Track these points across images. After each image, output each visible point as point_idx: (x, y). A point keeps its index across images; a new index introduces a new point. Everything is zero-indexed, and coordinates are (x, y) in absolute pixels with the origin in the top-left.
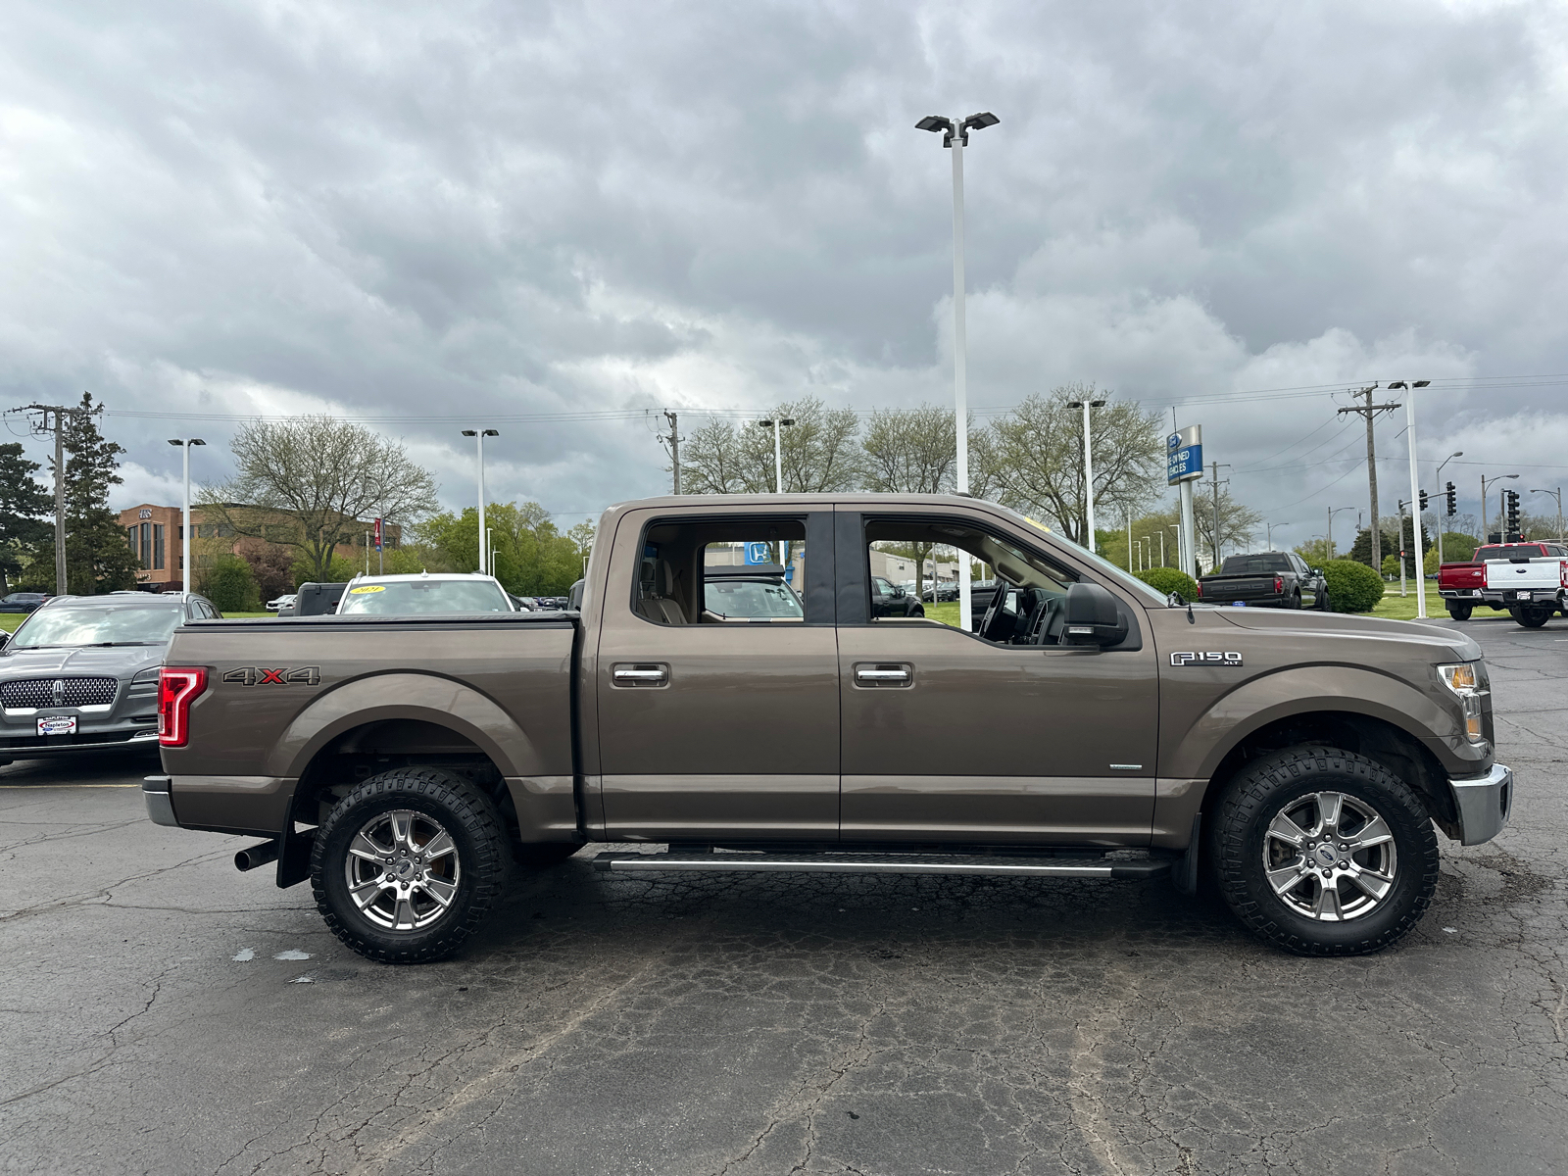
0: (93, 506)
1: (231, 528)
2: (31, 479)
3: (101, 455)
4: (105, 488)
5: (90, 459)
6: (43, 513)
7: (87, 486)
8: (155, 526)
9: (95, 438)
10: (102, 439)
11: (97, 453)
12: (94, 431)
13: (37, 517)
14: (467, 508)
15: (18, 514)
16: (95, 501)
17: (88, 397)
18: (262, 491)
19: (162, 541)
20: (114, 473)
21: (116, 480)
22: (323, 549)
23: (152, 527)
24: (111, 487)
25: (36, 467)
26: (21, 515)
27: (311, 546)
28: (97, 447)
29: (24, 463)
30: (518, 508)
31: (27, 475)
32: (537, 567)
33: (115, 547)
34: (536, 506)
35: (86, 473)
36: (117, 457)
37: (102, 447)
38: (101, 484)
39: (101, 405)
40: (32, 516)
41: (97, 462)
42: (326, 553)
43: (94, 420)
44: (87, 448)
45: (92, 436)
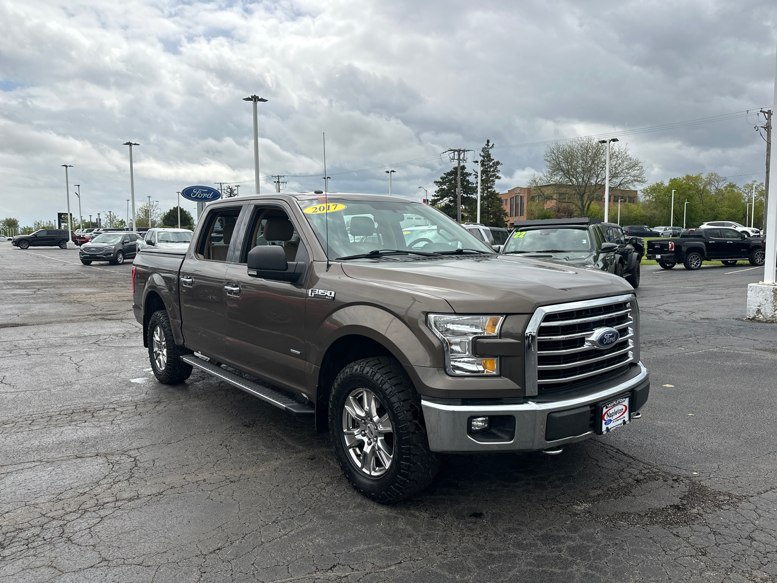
0: (489, 190)
1: (543, 196)
2: (468, 180)
3: (493, 167)
4: (494, 181)
5: (489, 169)
6: (472, 194)
7: (487, 181)
8: (521, 197)
9: (490, 160)
10: (493, 160)
11: (491, 166)
12: (490, 157)
13: (471, 196)
14: (673, 179)
15: (464, 195)
16: (490, 187)
17: (488, 141)
18: (557, 178)
19: (523, 203)
20: (498, 175)
21: (498, 178)
22: (585, 205)
23: (520, 197)
24: (497, 181)
25: (470, 174)
26: (465, 195)
27: (579, 204)
28: (491, 164)
29: (466, 173)
30: (704, 176)
31: (467, 178)
32: (714, 211)
33: (496, 207)
34: (716, 175)
35: (487, 175)
36: (499, 167)
37: (493, 163)
38: (493, 180)
39: (493, 145)
40: (469, 195)
41: (491, 170)
42: (587, 206)
43: (491, 151)
44: (488, 164)
45: (489, 159)
